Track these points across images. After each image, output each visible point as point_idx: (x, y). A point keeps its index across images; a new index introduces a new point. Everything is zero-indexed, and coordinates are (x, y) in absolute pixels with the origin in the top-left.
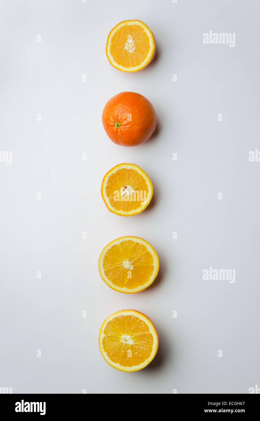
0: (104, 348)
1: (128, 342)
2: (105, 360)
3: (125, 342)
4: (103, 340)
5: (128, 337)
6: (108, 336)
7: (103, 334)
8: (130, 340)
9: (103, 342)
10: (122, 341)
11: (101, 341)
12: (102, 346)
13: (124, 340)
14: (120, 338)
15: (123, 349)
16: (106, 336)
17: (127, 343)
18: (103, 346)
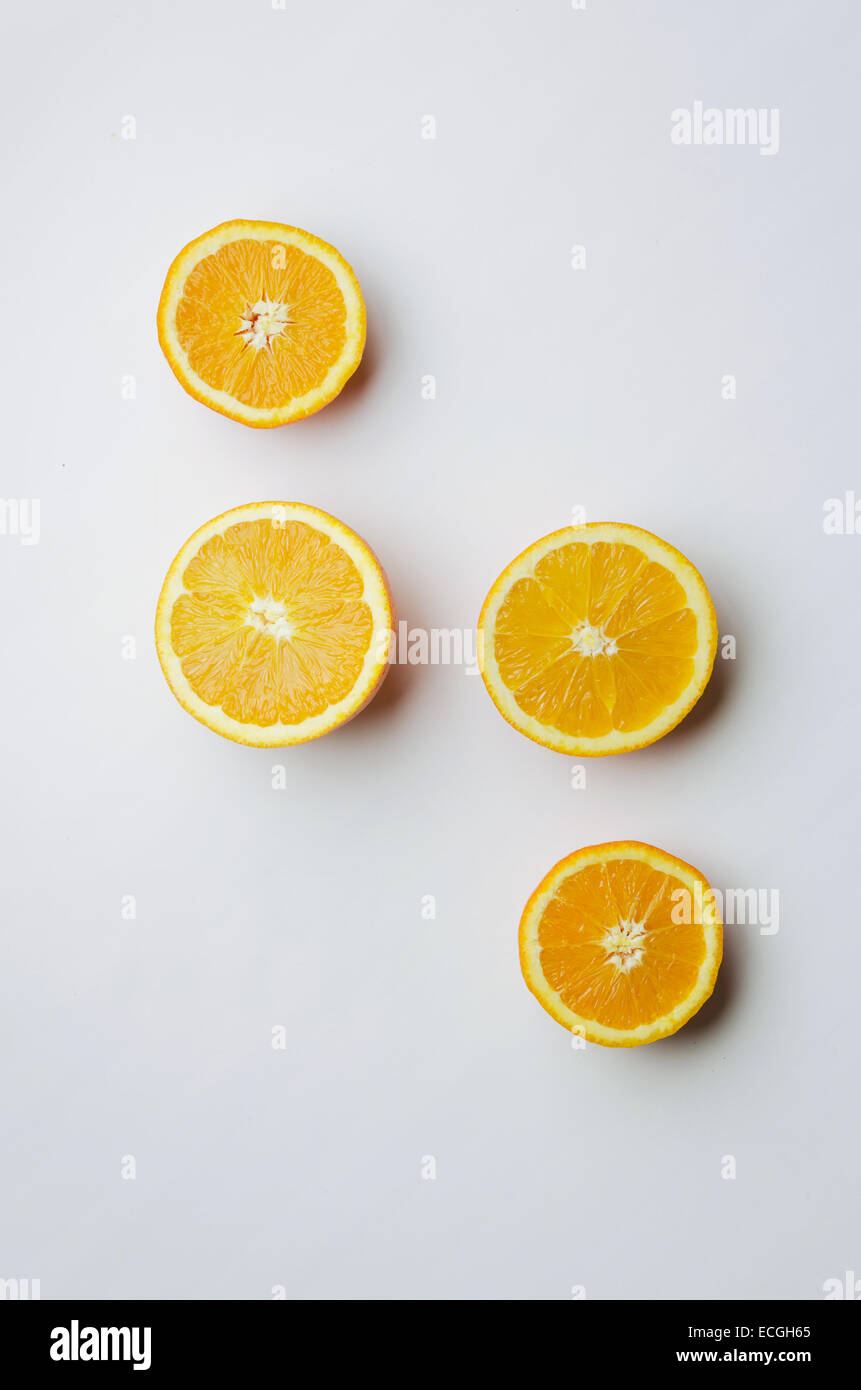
0: (176, 637)
1: (271, 629)
2: (171, 688)
3: (258, 625)
4: (174, 608)
5: (274, 608)
6: (196, 595)
7: (181, 583)
8: (281, 621)
9: (173, 616)
10: (249, 620)
11: (168, 610)
12: (166, 629)
13: (258, 618)
14: (240, 609)
15: (250, 653)
16: (189, 593)
17: (267, 629)
18: (173, 629)
